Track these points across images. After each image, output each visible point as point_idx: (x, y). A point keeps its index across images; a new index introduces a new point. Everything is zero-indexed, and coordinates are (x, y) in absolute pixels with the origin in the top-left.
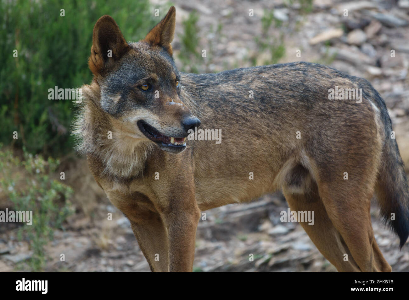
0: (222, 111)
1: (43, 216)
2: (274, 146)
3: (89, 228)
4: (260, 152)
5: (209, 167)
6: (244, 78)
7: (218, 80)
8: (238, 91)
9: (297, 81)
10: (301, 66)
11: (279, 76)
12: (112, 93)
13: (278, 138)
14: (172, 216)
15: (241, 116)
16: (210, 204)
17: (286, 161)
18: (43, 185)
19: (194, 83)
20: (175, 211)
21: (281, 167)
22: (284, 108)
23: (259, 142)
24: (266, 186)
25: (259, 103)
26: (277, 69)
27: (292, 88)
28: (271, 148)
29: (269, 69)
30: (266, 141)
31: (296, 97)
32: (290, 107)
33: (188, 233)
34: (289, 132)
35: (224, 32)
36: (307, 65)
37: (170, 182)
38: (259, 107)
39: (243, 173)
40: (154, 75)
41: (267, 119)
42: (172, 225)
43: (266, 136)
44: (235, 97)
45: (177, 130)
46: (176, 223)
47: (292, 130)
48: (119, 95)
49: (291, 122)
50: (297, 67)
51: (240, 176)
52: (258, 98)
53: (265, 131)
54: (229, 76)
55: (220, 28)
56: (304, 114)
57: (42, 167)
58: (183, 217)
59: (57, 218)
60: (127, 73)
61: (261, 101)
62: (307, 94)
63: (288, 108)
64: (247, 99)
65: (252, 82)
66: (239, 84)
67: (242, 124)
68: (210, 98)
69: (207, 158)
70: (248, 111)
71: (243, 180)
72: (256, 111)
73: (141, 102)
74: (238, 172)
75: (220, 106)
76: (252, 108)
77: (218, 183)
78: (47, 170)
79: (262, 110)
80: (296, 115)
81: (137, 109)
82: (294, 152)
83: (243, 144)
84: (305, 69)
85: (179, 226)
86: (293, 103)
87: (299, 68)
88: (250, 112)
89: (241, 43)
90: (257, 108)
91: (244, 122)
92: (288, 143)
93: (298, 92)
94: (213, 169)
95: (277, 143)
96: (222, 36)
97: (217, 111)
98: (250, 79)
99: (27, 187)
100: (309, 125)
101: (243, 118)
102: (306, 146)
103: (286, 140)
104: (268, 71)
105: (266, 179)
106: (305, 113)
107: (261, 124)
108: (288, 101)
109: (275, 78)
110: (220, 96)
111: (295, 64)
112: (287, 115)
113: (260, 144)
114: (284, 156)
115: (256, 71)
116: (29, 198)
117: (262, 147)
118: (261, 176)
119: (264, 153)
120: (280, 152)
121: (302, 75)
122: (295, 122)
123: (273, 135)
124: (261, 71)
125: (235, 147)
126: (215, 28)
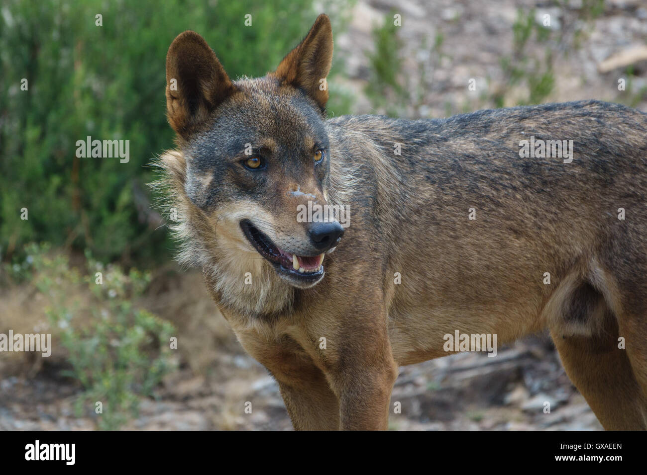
0: (452, 189)
1: (121, 374)
2: (545, 250)
3: (202, 395)
4: (520, 261)
5: (426, 288)
6: (494, 128)
7: (447, 132)
8: (484, 153)
9: (587, 135)
10: (593, 108)
11: (556, 126)
12: (200, 170)
13: (552, 236)
14: (345, 378)
15: (488, 197)
16: (427, 351)
17: (564, 277)
18: (121, 318)
19: (402, 140)
20: (351, 370)
21: (555, 287)
22: (564, 183)
23: (518, 244)
24: (529, 320)
25: (520, 173)
26: (551, 112)
27: (580, 148)
28: (540, 254)
29: (538, 112)
30: (532, 241)
31: (585, 164)
32: (574, 182)
33: (374, 407)
34: (571, 226)
35: (447, 49)
36: (602, 106)
37: (339, 320)
38: (521, 180)
39: (489, 298)
40: (270, 142)
41: (534, 202)
42: (345, 392)
43: (531, 233)
44: (478, 162)
45: (301, 243)
46: (352, 389)
47: (576, 222)
48: (210, 174)
49: (576, 208)
50: (585, 110)
51: (484, 303)
52: (519, 165)
53: (529, 224)
54: (466, 125)
55: (439, 42)
56: (597, 194)
57: (119, 285)
58: (365, 379)
59: (147, 377)
60: (224, 136)
61: (523, 170)
62: (604, 158)
63: (569, 184)
64: (499, 166)
65: (507, 136)
66: (486, 139)
67: (490, 211)
68: (432, 166)
69: (422, 273)
70: (500, 187)
71: (488, 310)
72: (514, 188)
73: (247, 190)
74: (480, 296)
75: (448, 179)
76: (509, 182)
77: (442, 315)
78: (128, 292)
79: (526, 186)
80: (585, 196)
81: (241, 199)
82: (578, 261)
83: (491, 247)
84: (601, 113)
85: (358, 394)
86: (580, 175)
87: (590, 111)
88: (503, 189)
89: (476, 68)
90: (518, 182)
91: (494, 207)
92: (569, 245)
93: (588, 154)
94: (433, 291)
95: (552, 244)
96: (441, 55)
97: (443, 189)
98: (505, 132)
99: (92, 322)
100: (605, 214)
101: (492, 200)
102: (600, 251)
103: (566, 240)
104: (535, 117)
105: (529, 309)
106: (600, 193)
107: (522, 212)
108: (571, 170)
109: (548, 129)
110: (451, 162)
111: (581, 104)
112: (569, 195)
113: (520, 247)
114: (562, 268)
115: (515, 116)
116: (95, 341)
117: (524, 252)
118: (521, 304)
119: (528, 263)
120: (554, 261)
121: (596, 124)
122: (583, 208)
123: (544, 231)
124: (523, 116)
125: (475, 253)
126: (431, 41)
